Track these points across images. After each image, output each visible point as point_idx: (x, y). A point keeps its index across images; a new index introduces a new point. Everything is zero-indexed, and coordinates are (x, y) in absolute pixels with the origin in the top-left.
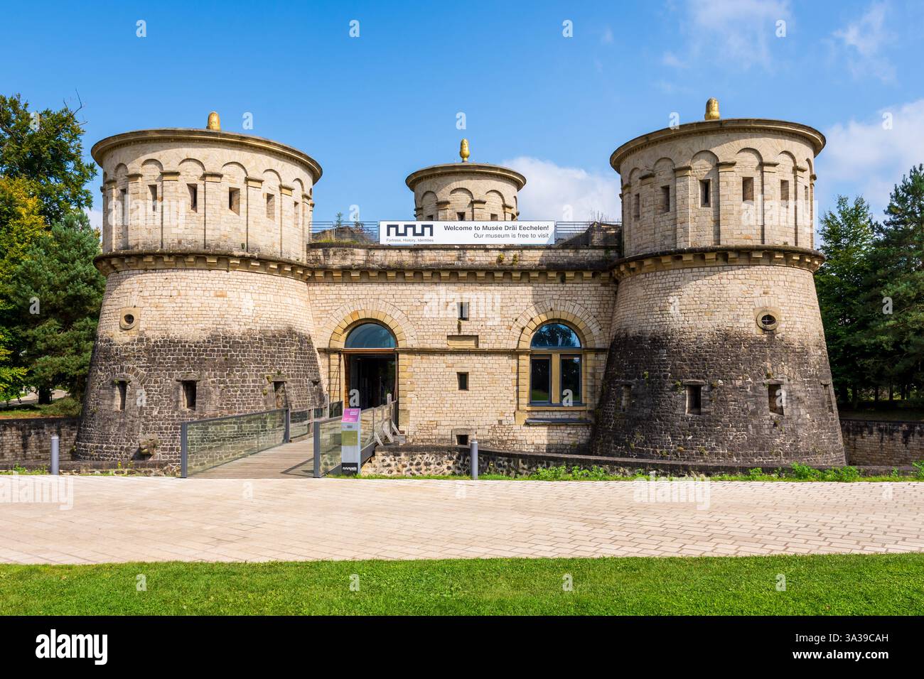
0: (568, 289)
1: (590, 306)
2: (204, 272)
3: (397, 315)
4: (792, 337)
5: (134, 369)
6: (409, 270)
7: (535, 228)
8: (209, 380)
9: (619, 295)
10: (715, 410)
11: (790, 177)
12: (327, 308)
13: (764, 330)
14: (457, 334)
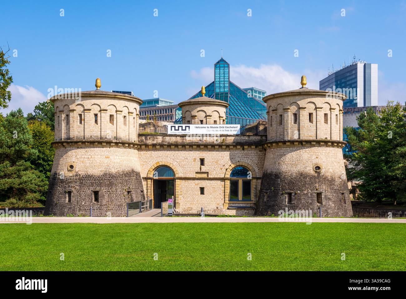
0: (245, 153)
1: (254, 160)
2: (101, 148)
3: (175, 163)
4: (327, 174)
5: (74, 187)
6: (180, 145)
7: (232, 127)
8: (104, 191)
9: (266, 155)
10: (297, 202)
11: (328, 112)
12: (146, 161)
13: (316, 172)
14: (200, 171)
